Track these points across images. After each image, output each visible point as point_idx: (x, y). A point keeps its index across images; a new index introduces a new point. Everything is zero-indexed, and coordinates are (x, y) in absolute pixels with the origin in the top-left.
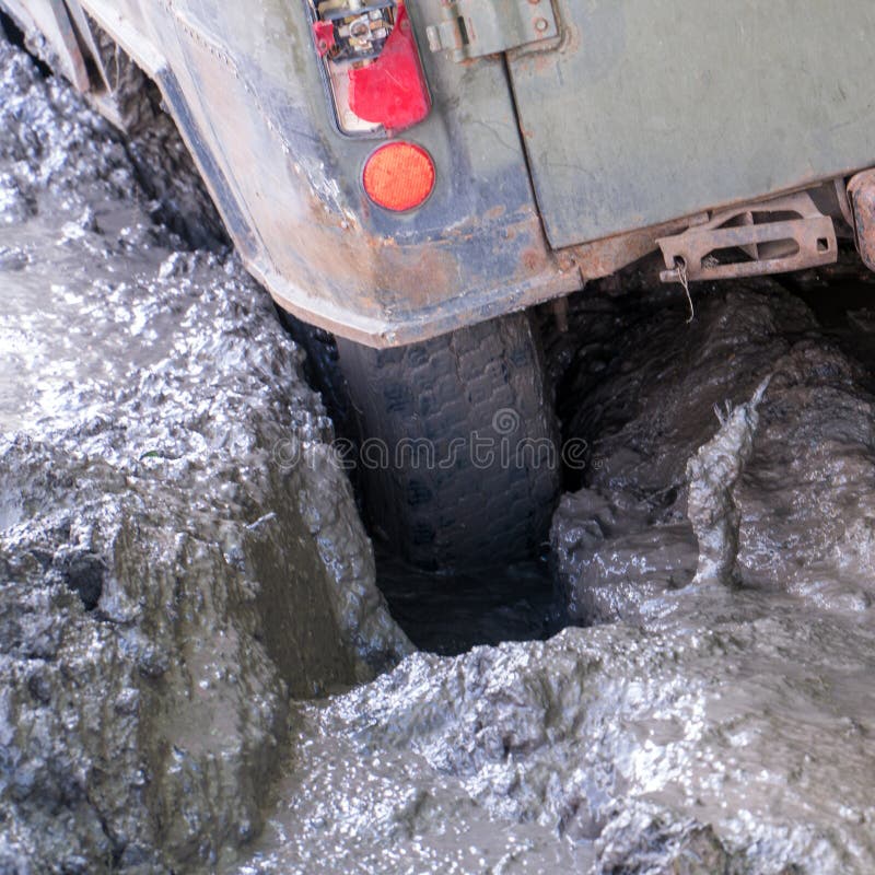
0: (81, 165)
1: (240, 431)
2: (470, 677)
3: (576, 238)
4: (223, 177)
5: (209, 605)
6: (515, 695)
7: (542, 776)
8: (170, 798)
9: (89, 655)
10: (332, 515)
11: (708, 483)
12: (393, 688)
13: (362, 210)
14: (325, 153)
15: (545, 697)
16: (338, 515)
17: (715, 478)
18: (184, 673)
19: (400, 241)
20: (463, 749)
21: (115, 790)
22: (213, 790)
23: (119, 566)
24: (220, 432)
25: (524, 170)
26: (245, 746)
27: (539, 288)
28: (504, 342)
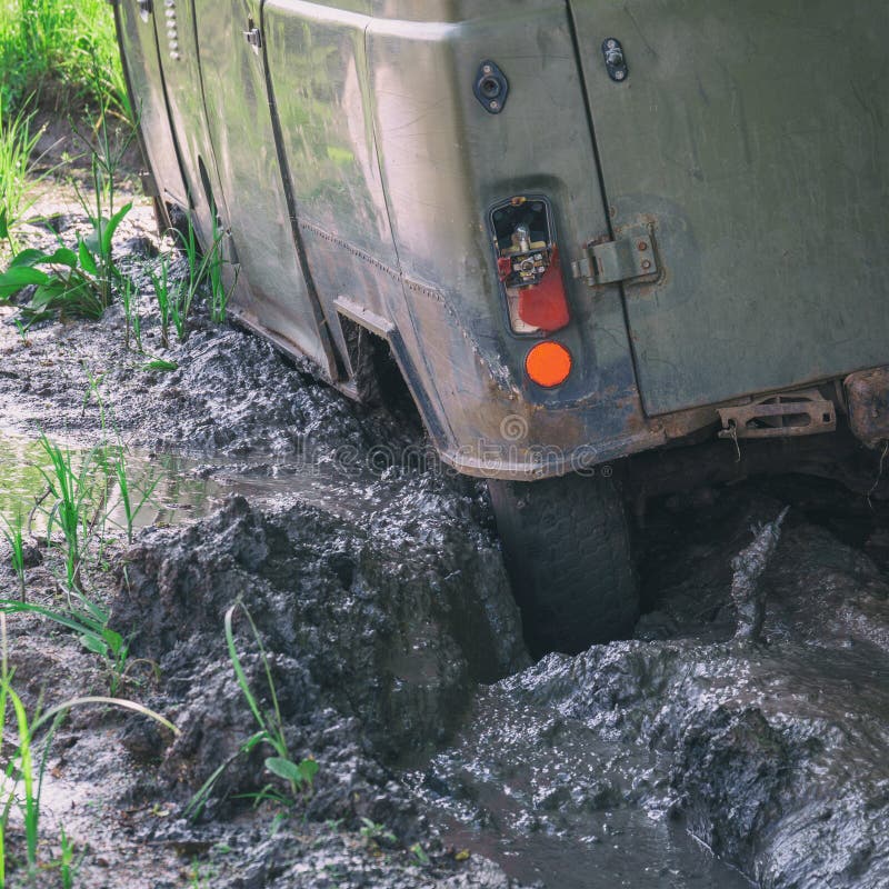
0: (330, 429)
1: (437, 532)
2: (589, 664)
3: (663, 409)
4: (428, 399)
5: (420, 605)
6: (621, 667)
7: (638, 717)
8: (394, 706)
9: (345, 608)
10: (495, 590)
11: (746, 573)
12: (537, 673)
13: (523, 386)
14: (500, 347)
15: (640, 669)
16: (499, 590)
17: (750, 569)
18: (403, 638)
19: (547, 407)
20: (584, 703)
21: (359, 689)
22: (422, 707)
23: (364, 567)
24: (424, 533)
25: (631, 361)
26: (442, 684)
27: (638, 442)
28: (606, 514)
